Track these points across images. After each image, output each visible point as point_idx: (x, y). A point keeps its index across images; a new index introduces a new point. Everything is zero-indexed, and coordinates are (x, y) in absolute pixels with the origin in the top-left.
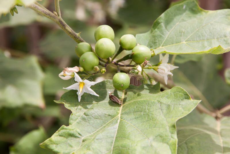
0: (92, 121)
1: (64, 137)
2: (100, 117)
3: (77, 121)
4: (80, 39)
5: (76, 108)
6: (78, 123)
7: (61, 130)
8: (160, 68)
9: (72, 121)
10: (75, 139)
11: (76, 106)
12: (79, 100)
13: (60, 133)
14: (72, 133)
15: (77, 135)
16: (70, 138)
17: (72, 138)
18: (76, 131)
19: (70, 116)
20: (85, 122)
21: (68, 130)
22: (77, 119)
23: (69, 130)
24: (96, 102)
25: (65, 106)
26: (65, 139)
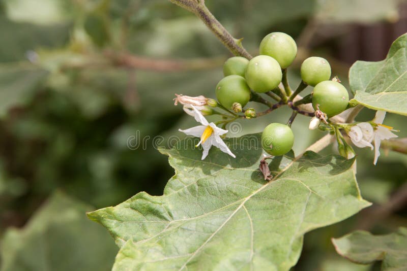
0: (204, 198)
1: (140, 212)
2: (219, 194)
3: (181, 191)
4: (239, 51)
5: (192, 168)
6: (179, 194)
7: (137, 198)
8: (353, 131)
9: (170, 188)
10: (158, 219)
11: (192, 166)
12: (203, 157)
13: (134, 203)
14: (156, 209)
15: (166, 215)
16: (150, 217)
17: (156, 218)
18: (166, 208)
19: (169, 181)
20: (192, 196)
21: (149, 202)
22: (181, 187)
23: (153, 202)
24: (232, 166)
25: (169, 161)
26: (140, 216)
